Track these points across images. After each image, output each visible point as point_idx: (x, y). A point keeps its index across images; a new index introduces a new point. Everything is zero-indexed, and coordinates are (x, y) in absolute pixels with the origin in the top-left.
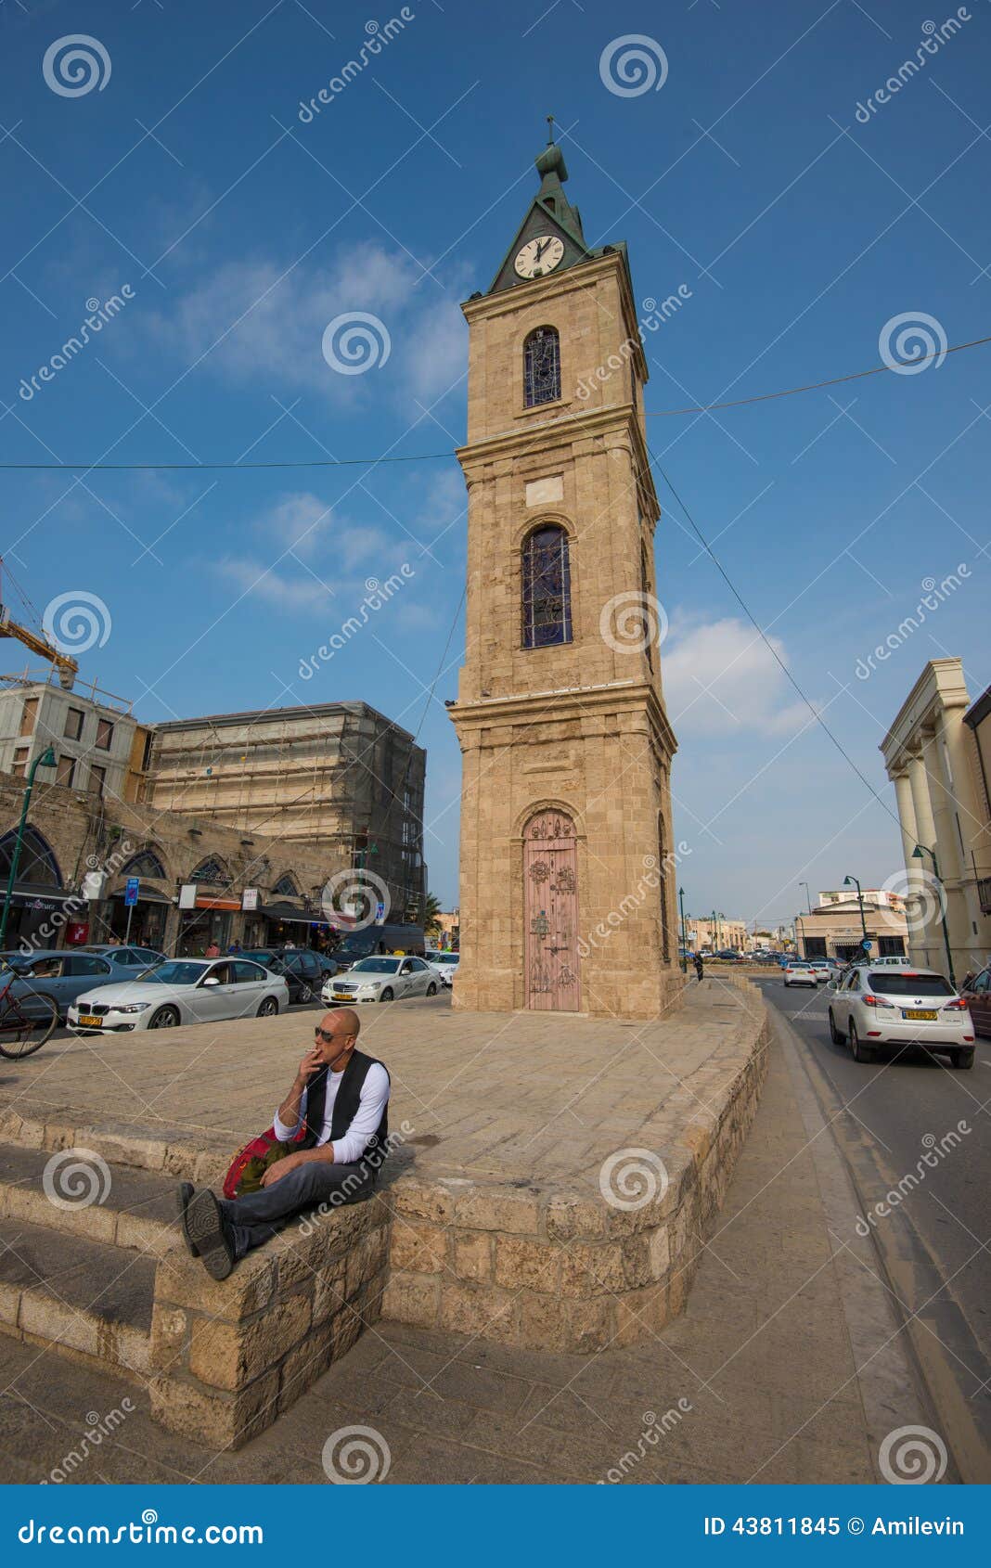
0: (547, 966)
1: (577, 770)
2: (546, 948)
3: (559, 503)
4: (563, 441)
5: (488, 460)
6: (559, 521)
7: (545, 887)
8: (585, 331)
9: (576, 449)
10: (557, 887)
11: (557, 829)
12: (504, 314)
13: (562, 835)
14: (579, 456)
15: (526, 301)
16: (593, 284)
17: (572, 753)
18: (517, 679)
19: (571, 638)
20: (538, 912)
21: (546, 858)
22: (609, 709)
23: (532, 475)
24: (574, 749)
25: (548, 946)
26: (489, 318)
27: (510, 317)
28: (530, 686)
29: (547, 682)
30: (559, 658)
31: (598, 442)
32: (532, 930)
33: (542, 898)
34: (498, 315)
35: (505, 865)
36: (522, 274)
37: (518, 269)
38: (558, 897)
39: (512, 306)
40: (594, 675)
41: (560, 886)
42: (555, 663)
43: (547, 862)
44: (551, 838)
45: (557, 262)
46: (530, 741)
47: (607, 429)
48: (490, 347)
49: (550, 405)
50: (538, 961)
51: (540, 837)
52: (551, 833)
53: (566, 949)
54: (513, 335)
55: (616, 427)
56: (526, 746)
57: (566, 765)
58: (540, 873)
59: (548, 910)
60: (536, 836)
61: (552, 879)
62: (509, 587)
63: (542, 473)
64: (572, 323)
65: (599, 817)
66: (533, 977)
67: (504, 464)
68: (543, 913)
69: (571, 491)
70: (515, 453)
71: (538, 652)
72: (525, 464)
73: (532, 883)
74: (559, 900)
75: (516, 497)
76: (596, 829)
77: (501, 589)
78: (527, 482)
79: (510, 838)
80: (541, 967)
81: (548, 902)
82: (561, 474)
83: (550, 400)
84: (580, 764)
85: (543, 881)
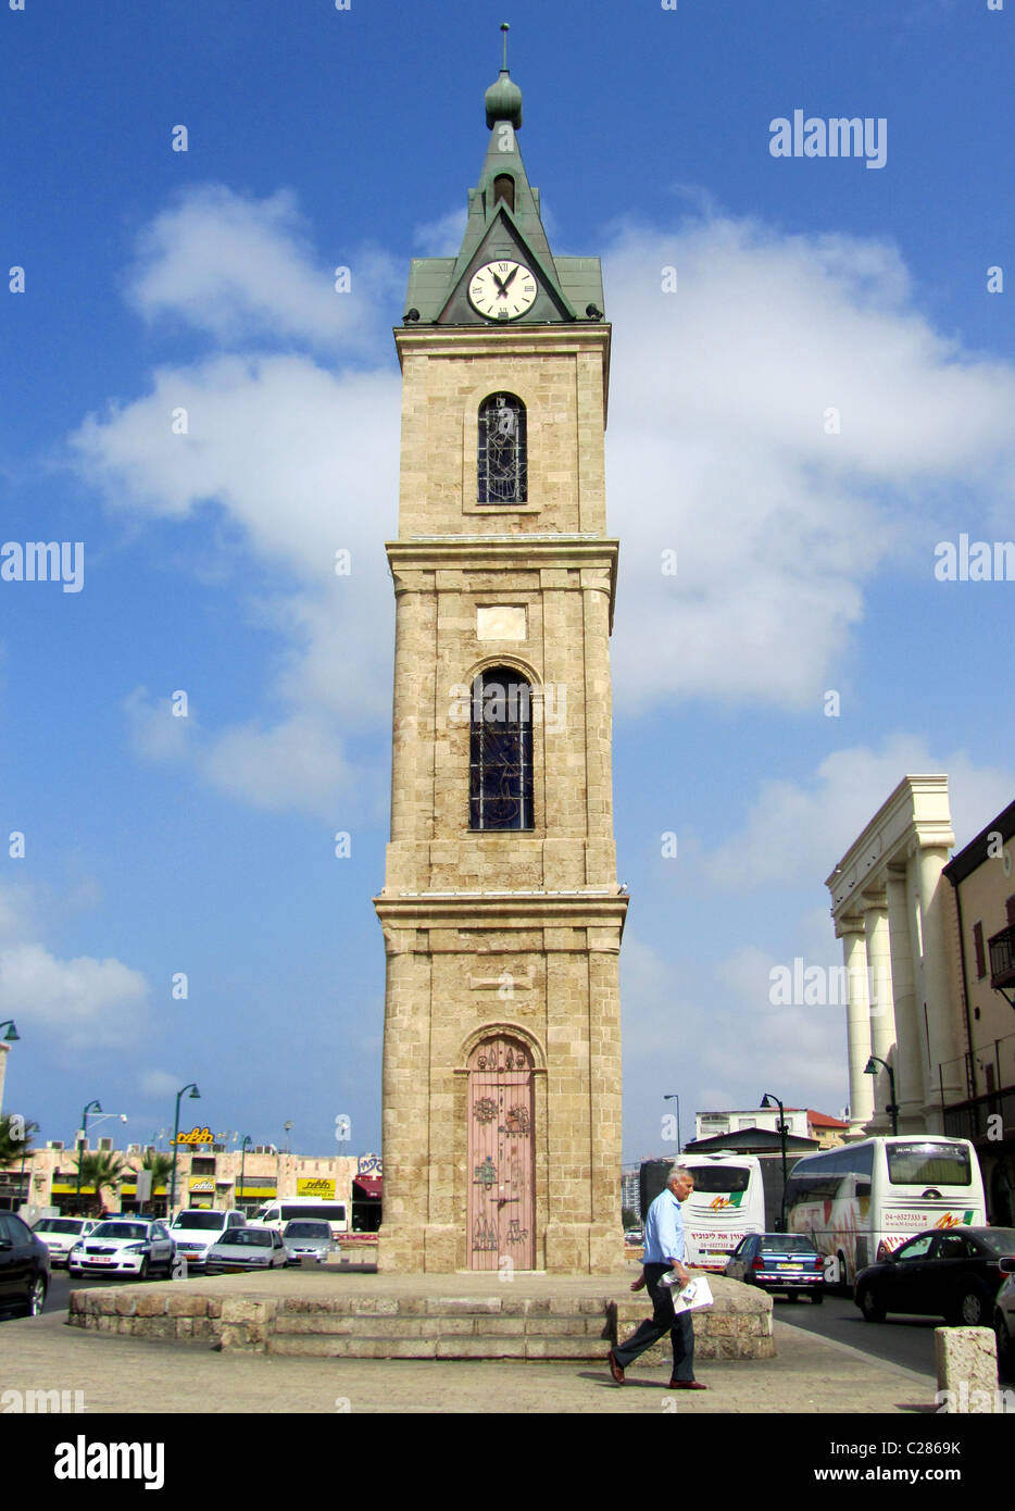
0: (493, 1219)
1: (537, 991)
2: (492, 1200)
3: (521, 644)
4: (530, 564)
5: (429, 565)
6: (520, 669)
7: (492, 1127)
8: (561, 417)
9: (548, 578)
10: (507, 1129)
11: (509, 1060)
12: (452, 357)
13: (516, 1067)
14: (549, 589)
15: (484, 350)
16: (573, 355)
17: (531, 970)
18: (462, 870)
19: (530, 824)
20: (483, 1158)
21: (493, 1094)
22: (578, 922)
23: (486, 599)
24: (534, 964)
25: (495, 1197)
26: (431, 357)
27: (460, 363)
28: (481, 880)
29: (503, 878)
30: (519, 847)
31: (575, 576)
32: (476, 1179)
33: (489, 1144)
34: (444, 357)
35: (445, 1101)
36: (480, 307)
37: (474, 298)
38: (508, 1140)
39: (464, 350)
40: (561, 877)
41: (510, 1127)
42: (512, 855)
43: (495, 1098)
44: (501, 1070)
45: (526, 306)
46: (480, 950)
47: (586, 563)
48: (432, 400)
49: (513, 509)
50: (483, 1214)
51: (487, 1068)
52: (502, 1063)
53: (517, 1200)
54: (465, 391)
55: (597, 563)
56: (474, 956)
57: (524, 984)
58: (486, 1111)
59: (495, 1155)
60: (483, 1067)
61: (502, 1119)
62: (453, 743)
63: (501, 598)
64: (544, 399)
65: (563, 1048)
66: (476, 1232)
67: (449, 576)
68: (489, 1159)
69: (539, 632)
70: (467, 565)
71: (491, 838)
72: (479, 581)
73: (476, 1124)
74: (509, 1143)
75: (464, 624)
76: (558, 1062)
77: (443, 745)
78: (480, 605)
79: (453, 1069)
80: (486, 1221)
81: (495, 1148)
82: (523, 605)
83: (512, 501)
84: (542, 983)
85: (490, 1120)
